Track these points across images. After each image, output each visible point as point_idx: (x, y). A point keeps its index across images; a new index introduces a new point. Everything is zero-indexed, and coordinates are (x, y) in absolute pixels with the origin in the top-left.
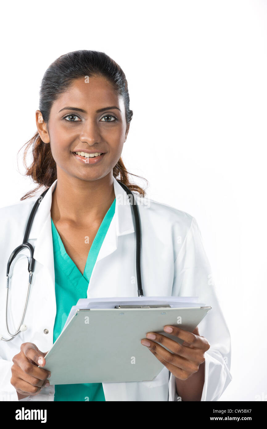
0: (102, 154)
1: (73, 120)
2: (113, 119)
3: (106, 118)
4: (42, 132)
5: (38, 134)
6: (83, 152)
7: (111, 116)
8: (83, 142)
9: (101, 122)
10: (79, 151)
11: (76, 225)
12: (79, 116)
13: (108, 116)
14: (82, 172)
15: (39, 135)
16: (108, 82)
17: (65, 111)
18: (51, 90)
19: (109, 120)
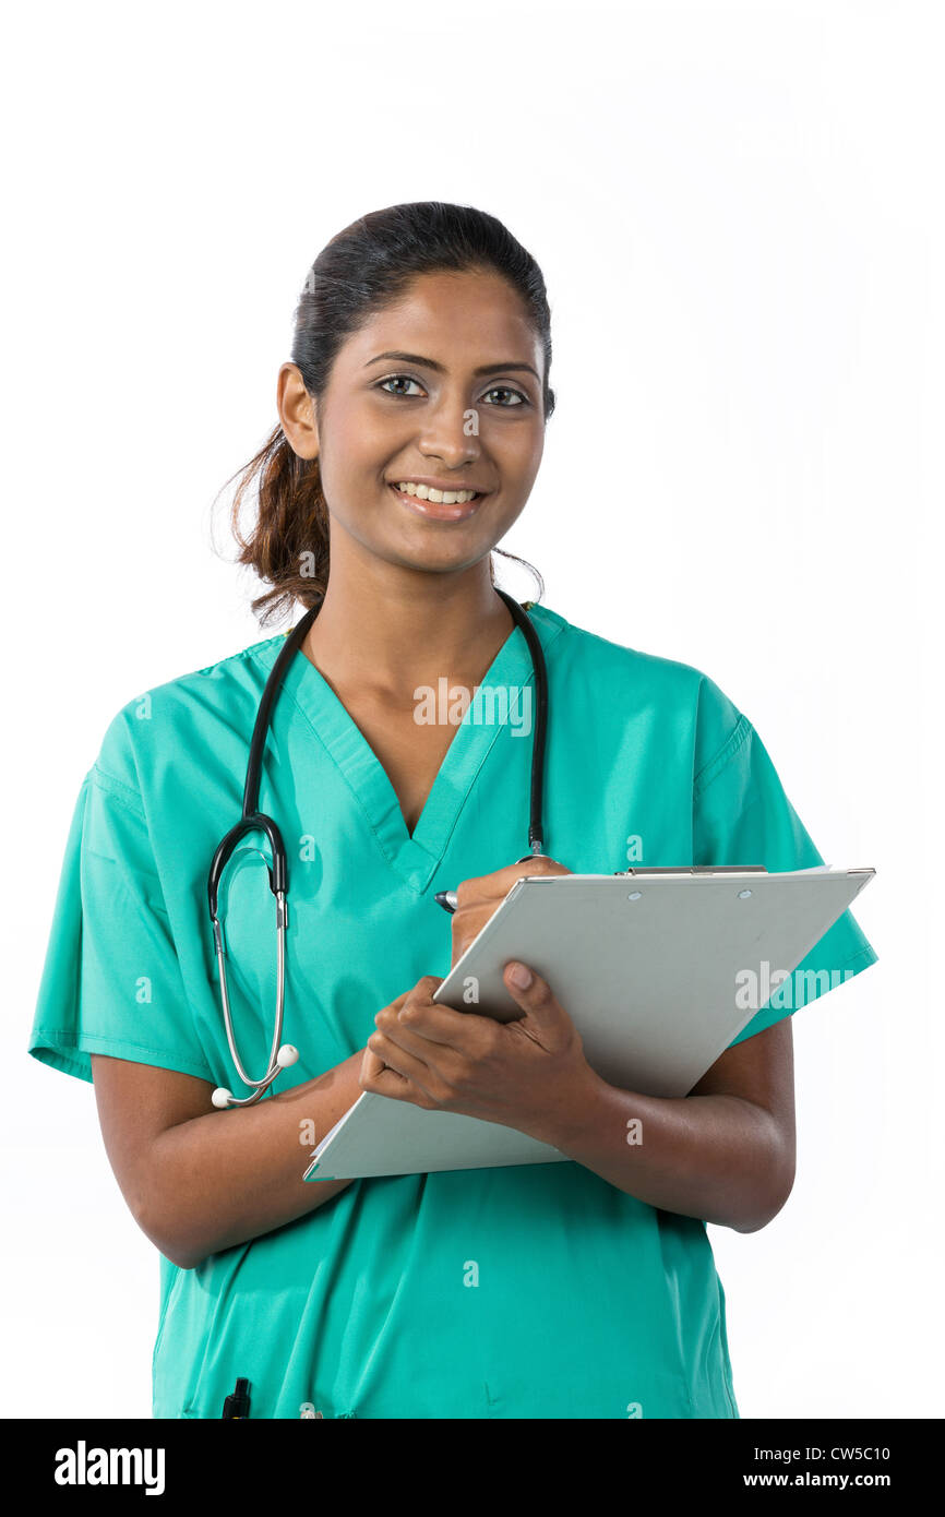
0: (479, 497)
1: (399, 391)
2: (514, 400)
3: (496, 394)
4: (297, 427)
5: (282, 432)
6: (425, 487)
7: (511, 391)
8: (428, 456)
9: (483, 405)
12: (422, 383)
13: (501, 391)
14: (414, 544)
15: (286, 435)
17: (385, 364)
19: (504, 402)
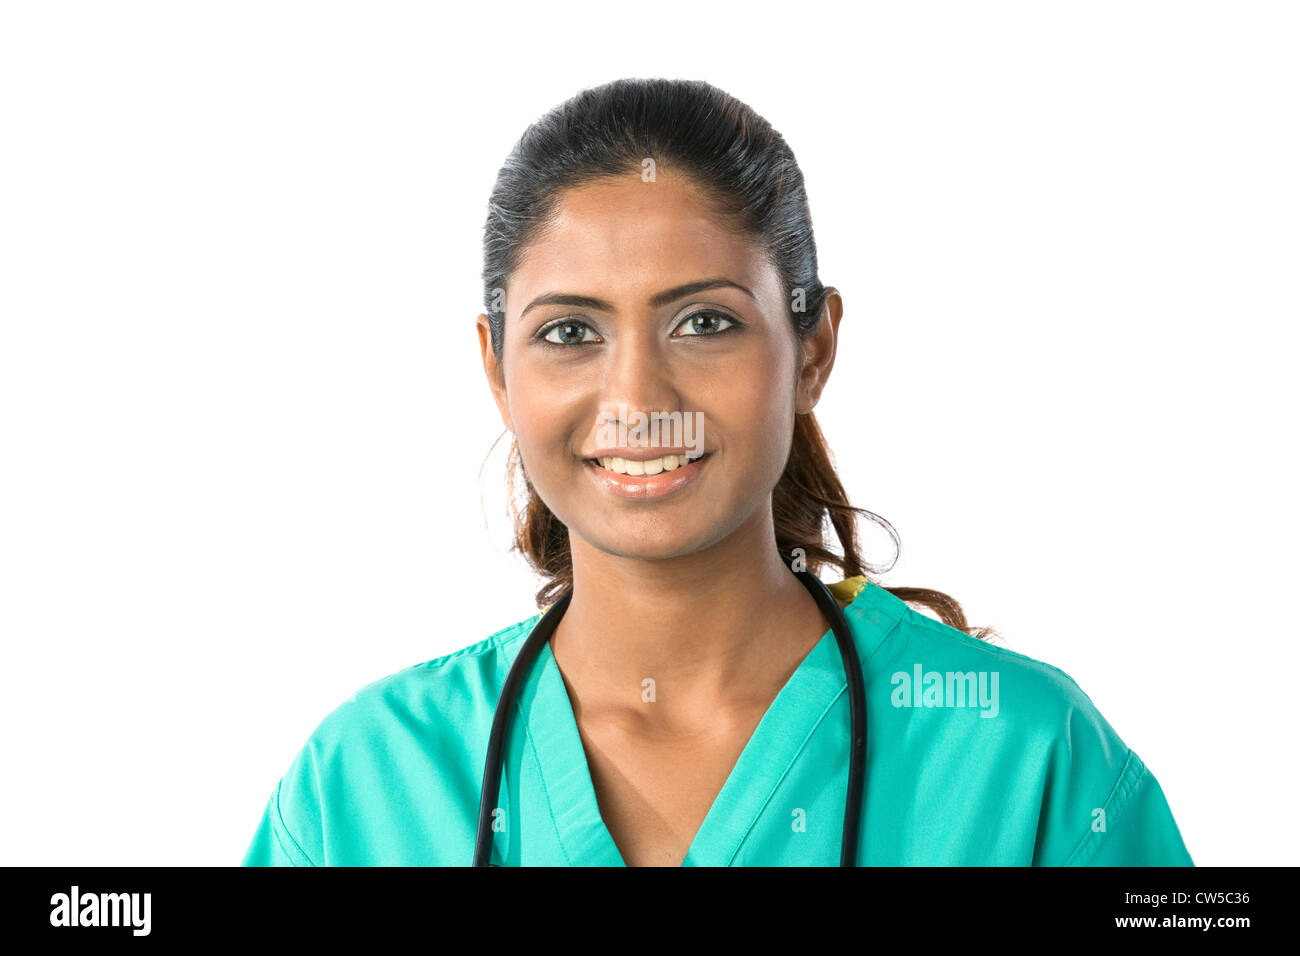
1: (573, 340)
2: (724, 325)
3: (700, 321)
6: (620, 460)
7: (718, 315)
9: (679, 341)
10: (607, 456)
11: (649, 725)
12: (592, 326)
13: (705, 316)
16: (691, 188)
18: (500, 236)
19: (711, 330)
